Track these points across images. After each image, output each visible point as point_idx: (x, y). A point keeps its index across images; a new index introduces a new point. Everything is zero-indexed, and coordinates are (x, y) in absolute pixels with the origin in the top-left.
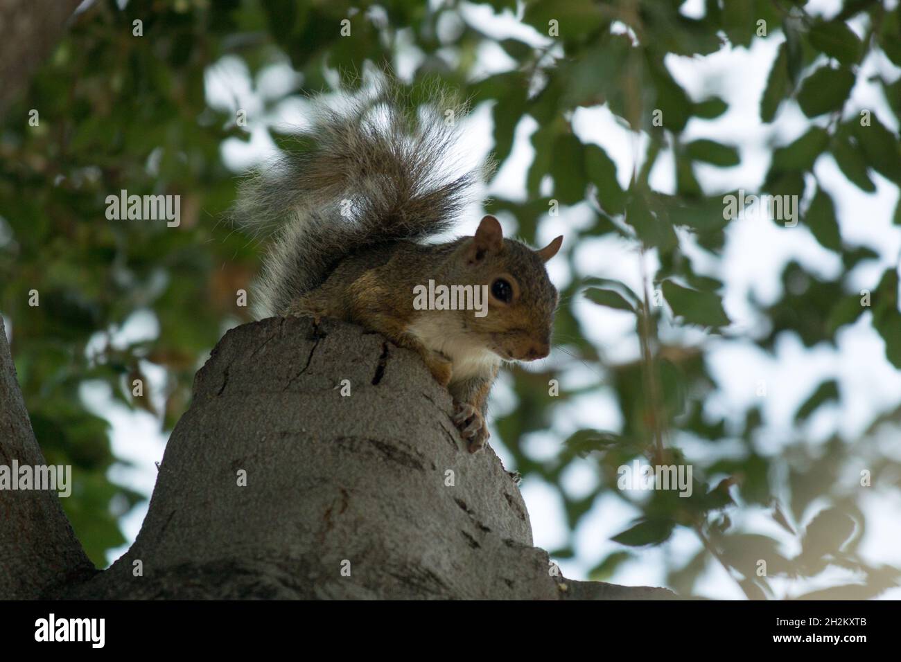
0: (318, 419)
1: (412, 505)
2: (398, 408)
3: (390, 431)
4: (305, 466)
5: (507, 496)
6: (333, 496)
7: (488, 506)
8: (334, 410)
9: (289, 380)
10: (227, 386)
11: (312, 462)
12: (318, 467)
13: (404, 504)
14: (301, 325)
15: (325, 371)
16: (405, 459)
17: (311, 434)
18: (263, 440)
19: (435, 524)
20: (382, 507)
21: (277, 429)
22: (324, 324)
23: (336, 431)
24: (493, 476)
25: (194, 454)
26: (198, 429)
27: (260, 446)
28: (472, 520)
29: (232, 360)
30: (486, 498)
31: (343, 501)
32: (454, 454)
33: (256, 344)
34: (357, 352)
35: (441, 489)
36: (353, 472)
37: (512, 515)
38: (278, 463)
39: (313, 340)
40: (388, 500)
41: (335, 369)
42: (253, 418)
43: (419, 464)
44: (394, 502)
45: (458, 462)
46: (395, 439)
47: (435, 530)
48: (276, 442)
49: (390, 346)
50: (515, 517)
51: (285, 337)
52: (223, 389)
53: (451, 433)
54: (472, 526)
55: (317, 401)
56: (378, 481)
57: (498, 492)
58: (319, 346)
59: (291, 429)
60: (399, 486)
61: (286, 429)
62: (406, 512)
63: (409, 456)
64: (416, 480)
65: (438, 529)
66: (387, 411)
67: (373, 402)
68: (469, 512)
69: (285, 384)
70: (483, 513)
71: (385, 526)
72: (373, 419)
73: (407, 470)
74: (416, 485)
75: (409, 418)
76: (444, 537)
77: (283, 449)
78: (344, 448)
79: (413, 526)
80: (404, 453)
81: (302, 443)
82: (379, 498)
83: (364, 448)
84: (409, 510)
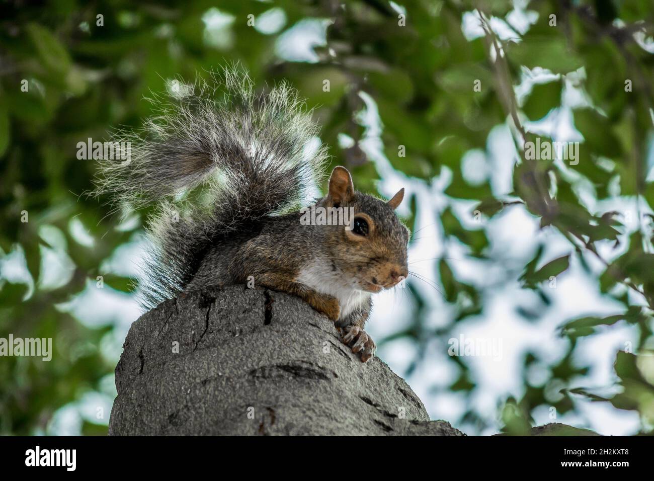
0: (230, 362)
1: (327, 406)
2: (292, 337)
3: (291, 355)
4: (230, 401)
5: (401, 391)
6: (261, 414)
7: (389, 399)
8: (240, 351)
9: (195, 342)
10: (145, 365)
11: (234, 395)
12: (241, 398)
13: (321, 407)
14: (192, 298)
15: (222, 327)
16: (310, 373)
17: (227, 375)
18: (188, 392)
19: (351, 418)
20: (304, 412)
21: (198, 380)
22: (211, 292)
23: (247, 367)
24: (385, 377)
25: (134, 423)
26: (132, 403)
27: (188, 397)
28: (380, 411)
29: (142, 345)
30: (385, 393)
31: (270, 415)
32: (349, 363)
33: (160, 325)
34: (245, 305)
35: (347, 391)
36: (271, 393)
37: (410, 405)
38: (206, 405)
39: (206, 307)
40: (307, 406)
41: (231, 323)
42: (175, 378)
43: (323, 375)
44: (312, 407)
45: (354, 369)
46: (298, 360)
47: (353, 422)
48: (200, 390)
49: (271, 293)
50: (412, 405)
51: (181, 311)
52: (142, 369)
53: (341, 348)
54: (381, 415)
55: (224, 349)
56: (294, 395)
57: (393, 388)
58: (211, 310)
59: (209, 376)
60: (312, 395)
61: (205, 378)
62: (324, 412)
63: (313, 371)
64: (325, 388)
65: (354, 421)
66: (284, 341)
67: (270, 336)
68: (376, 405)
69: (193, 347)
70: (387, 405)
71: (311, 426)
72: (275, 350)
73: (315, 382)
74: (326, 391)
75: (303, 342)
76: (362, 427)
77: (208, 393)
78: (258, 377)
79: (334, 421)
80: (307, 369)
81: (222, 384)
82: (299, 406)
83: (274, 374)
84: (327, 411)
